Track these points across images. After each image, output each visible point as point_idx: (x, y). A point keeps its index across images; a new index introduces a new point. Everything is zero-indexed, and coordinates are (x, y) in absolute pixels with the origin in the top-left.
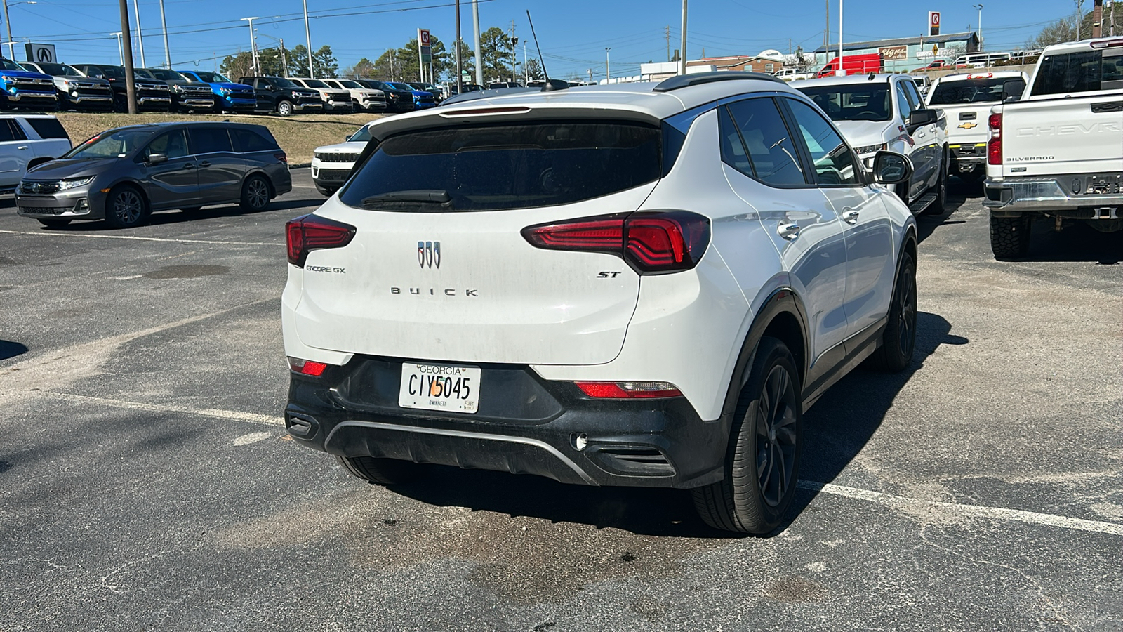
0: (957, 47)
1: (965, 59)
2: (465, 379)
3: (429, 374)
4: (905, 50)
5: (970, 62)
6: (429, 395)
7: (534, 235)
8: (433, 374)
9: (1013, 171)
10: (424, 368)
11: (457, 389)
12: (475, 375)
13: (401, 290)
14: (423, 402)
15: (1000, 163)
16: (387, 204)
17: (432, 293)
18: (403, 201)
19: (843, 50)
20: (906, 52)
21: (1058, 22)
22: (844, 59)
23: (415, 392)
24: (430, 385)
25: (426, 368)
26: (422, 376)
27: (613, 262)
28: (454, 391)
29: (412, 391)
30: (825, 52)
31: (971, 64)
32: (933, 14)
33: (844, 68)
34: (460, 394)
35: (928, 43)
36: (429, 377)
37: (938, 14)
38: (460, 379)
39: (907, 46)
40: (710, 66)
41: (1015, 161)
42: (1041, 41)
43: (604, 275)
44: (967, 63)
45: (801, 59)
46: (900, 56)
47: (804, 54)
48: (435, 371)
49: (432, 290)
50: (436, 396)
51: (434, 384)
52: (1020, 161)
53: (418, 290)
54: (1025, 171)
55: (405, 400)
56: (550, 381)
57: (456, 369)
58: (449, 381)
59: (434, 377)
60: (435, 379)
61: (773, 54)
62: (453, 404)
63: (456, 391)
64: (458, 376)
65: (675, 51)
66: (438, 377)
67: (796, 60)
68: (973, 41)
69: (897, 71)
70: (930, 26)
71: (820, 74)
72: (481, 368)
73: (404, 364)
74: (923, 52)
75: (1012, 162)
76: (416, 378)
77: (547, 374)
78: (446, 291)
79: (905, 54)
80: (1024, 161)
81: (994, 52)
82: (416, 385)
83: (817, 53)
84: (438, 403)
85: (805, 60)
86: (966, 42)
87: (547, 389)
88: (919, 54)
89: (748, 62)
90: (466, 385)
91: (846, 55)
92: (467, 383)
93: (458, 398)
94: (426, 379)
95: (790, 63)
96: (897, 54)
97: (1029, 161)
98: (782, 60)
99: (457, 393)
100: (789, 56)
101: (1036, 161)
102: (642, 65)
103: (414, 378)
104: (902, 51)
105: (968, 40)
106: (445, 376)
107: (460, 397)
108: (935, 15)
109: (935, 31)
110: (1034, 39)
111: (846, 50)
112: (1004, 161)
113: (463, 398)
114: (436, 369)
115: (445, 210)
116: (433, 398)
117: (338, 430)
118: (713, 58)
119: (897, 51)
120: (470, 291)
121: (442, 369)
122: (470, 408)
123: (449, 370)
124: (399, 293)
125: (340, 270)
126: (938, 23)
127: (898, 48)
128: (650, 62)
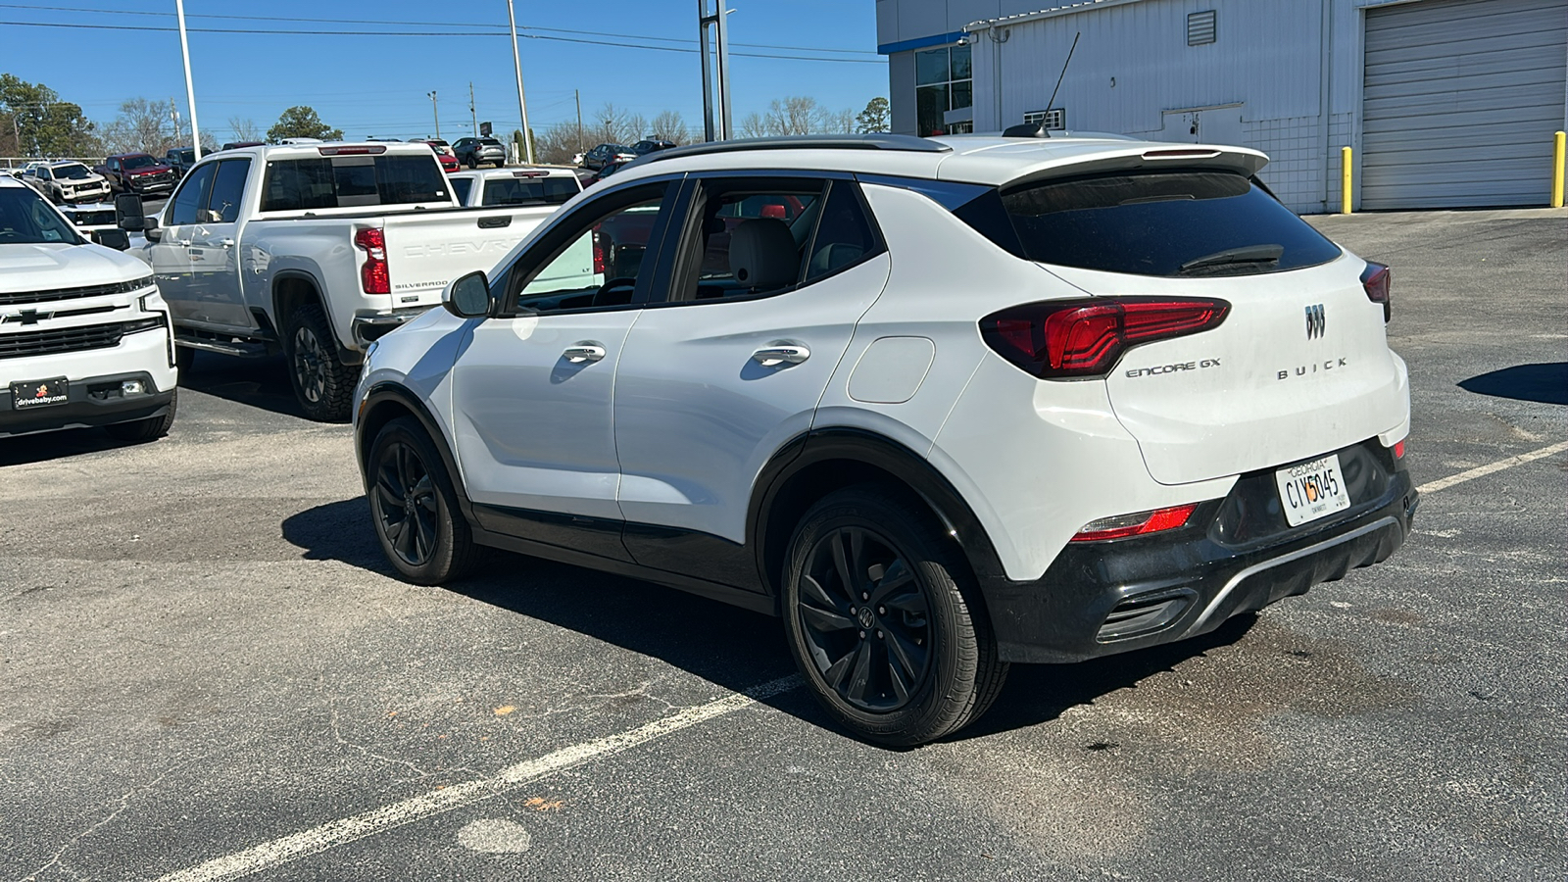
2: (1329, 473)
3: (1300, 478)
6: (1309, 502)
8: (1303, 477)
9: (403, 301)
10: (1294, 473)
11: (1327, 486)
12: (1333, 462)
13: (1288, 374)
14: (1308, 513)
15: (388, 292)
17: (1315, 370)
18: (1230, 262)
23: (1296, 503)
24: (1305, 489)
25: (1296, 471)
26: (1296, 483)
28: (1326, 489)
34: (1331, 490)
36: (1301, 481)
38: (1325, 474)
41: (405, 289)
48: (1304, 473)
49: (1315, 367)
50: (1314, 500)
51: (1308, 487)
52: (411, 288)
53: (1304, 369)
54: (417, 300)
55: (1295, 518)
56: (1389, 447)
58: (1318, 479)
59: (1305, 480)
60: (1307, 482)
62: (1331, 505)
64: (1323, 471)
66: (1308, 479)
72: (1336, 455)
73: (1277, 473)
75: (401, 289)
76: (1291, 486)
77: (1388, 441)
78: (1325, 364)
80: (415, 288)
82: (1294, 495)
84: (1319, 509)
92: (1332, 476)
93: (1331, 495)
97: (421, 288)
99: (1328, 491)
101: (429, 287)
103: (1290, 489)
106: (1314, 475)
112: (393, 289)
113: (1335, 494)
114: (1304, 470)
116: (1313, 504)
120: (1341, 360)
121: (1309, 466)
122: (1344, 503)
123: (1314, 467)
124: (1286, 377)
125: (1212, 363)
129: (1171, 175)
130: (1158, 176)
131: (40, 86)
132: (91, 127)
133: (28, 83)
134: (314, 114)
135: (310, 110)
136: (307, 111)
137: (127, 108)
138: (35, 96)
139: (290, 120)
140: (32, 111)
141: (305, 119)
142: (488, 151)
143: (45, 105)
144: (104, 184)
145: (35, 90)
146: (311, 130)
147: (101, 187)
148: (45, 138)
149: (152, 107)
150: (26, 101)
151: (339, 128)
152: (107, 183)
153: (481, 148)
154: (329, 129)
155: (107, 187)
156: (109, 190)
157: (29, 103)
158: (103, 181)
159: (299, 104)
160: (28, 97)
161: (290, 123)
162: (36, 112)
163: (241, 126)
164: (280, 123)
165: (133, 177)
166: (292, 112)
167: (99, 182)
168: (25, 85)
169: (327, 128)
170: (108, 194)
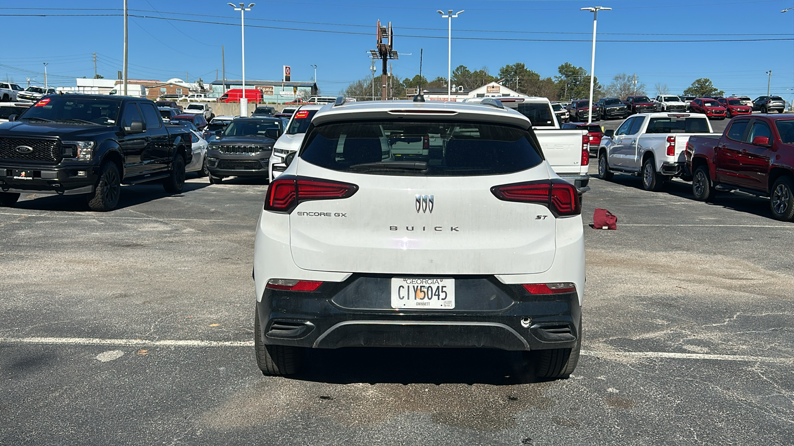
0: (305, 91)
1: (315, 99)
2: (442, 287)
3: (414, 285)
4: (272, 89)
5: (318, 101)
6: (415, 299)
7: (500, 192)
8: (417, 285)
10: (409, 281)
11: (437, 293)
12: (450, 284)
13: (398, 228)
14: (412, 304)
16: (374, 169)
17: (424, 230)
19: (245, 85)
20: (273, 90)
21: (358, 82)
22: (246, 91)
23: (403, 297)
24: (416, 292)
25: (411, 281)
26: (408, 286)
27: (543, 210)
28: (435, 295)
29: (401, 297)
30: (222, 84)
31: (319, 103)
32: (286, 68)
33: (246, 97)
34: (440, 297)
35: (287, 86)
36: (414, 286)
37: (289, 68)
38: (438, 287)
39: (273, 86)
40: (140, 85)
42: (348, 92)
43: (539, 217)
44: (316, 101)
45: (202, 88)
46: (269, 93)
47: (204, 85)
48: (418, 282)
49: (424, 228)
50: (421, 299)
51: (419, 291)
53: (413, 228)
56: (509, 284)
57: (435, 280)
58: (430, 288)
59: (417, 286)
60: (419, 288)
61: (179, 82)
62: (435, 304)
63: (437, 295)
64: (437, 285)
65: (119, 72)
66: (421, 287)
67: (198, 88)
68: (315, 88)
69: (279, 102)
70: (285, 75)
71: (220, 99)
72: (454, 278)
73: (392, 278)
74: (284, 92)
76: (403, 288)
77: (507, 280)
78: (435, 228)
79: (272, 92)
81: (325, 96)
82: (404, 292)
83: (213, 84)
84: (425, 304)
85: (205, 88)
86: (310, 88)
87: (503, 290)
88: (282, 93)
89: (164, 85)
90: (443, 290)
91: (248, 89)
92: (444, 289)
93: (439, 299)
94: (411, 290)
95: (194, 89)
96: (267, 91)
98: (188, 87)
99: (437, 297)
100: (194, 84)
102: (77, 79)
103: (401, 288)
104: (270, 90)
105: (312, 87)
106: (427, 285)
107: (440, 298)
108: (288, 68)
109: (288, 79)
110: (344, 91)
111: (248, 85)
113: (442, 299)
114: (419, 281)
115: (426, 174)
116: (418, 301)
117: (337, 328)
118: (145, 80)
119: (267, 89)
120: (454, 228)
121: (424, 281)
122: (449, 306)
123: (430, 281)
124: (396, 229)
125: (341, 215)
126: (289, 74)
127: (268, 87)
128: (85, 78)
129: (419, 123)
130: (416, 123)
131: (580, 68)
132: (599, 87)
133: (575, 67)
134: (711, 82)
135: (708, 80)
136: (706, 81)
137: (617, 78)
138: (577, 72)
139: (697, 85)
140: (574, 79)
141: (705, 85)
142: (774, 104)
143: (581, 76)
144: (567, 114)
145: (577, 70)
146: (707, 91)
147: (565, 115)
148: (577, 92)
149: (628, 78)
150: (573, 75)
151: (721, 90)
152: (568, 113)
153: (770, 102)
154: (717, 90)
155: (568, 115)
156: (568, 117)
157: (574, 76)
158: (566, 112)
159: (703, 77)
160: (574, 73)
161: (697, 87)
162: (576, 80)
163: (660, 88)
164: (691, 87)
165: (580, 111)
166: (698, 81)
167: (564, 113)
168: (573, 68)
169: (716, 90)
170: (568, 118)
